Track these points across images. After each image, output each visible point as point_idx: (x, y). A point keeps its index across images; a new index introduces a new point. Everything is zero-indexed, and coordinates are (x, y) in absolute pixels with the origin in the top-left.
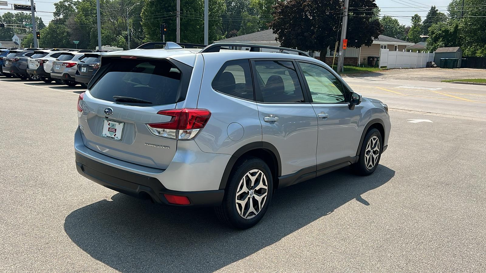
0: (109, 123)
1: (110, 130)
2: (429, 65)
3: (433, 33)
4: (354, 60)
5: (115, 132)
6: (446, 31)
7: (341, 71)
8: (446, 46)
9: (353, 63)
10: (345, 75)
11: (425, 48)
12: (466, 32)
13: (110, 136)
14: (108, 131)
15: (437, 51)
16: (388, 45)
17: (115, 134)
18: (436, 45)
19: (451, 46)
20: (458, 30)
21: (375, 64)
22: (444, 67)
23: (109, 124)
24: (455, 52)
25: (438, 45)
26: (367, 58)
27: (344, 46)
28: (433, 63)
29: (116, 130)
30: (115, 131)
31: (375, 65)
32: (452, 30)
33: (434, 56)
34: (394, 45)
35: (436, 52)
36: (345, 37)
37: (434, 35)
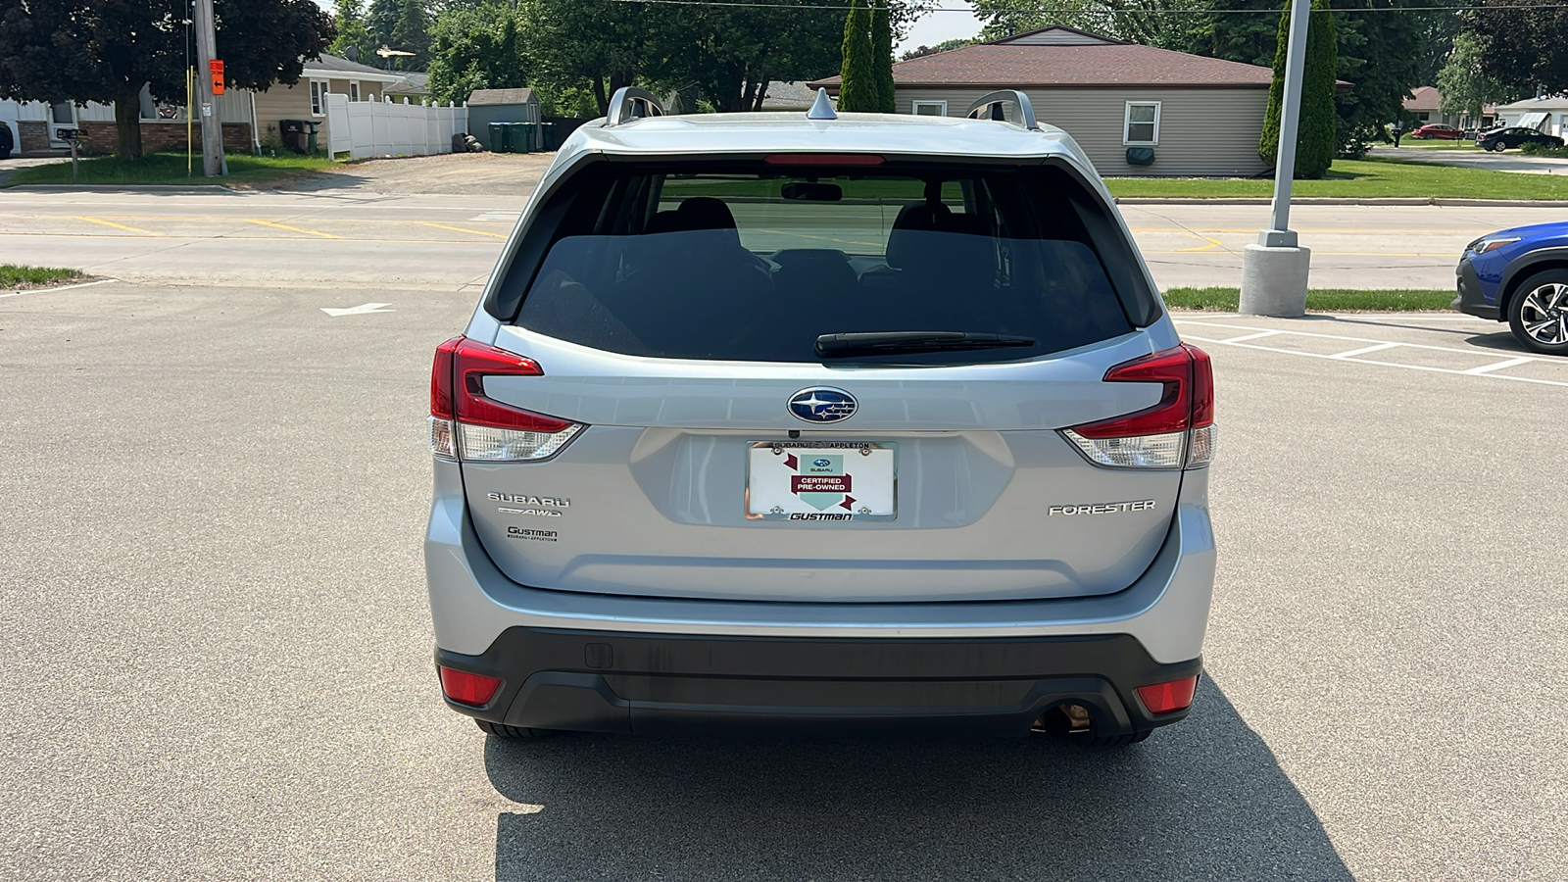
2: (459, 146)
3: (446, 44)
4: (236, 132)
6: (484, 40)
7: (221, 174)
8: (492, 86)
9: (235, 143)
10: (246, 187)
11: (428, 90)
12: (536, 44)
15: (472, 100)
16: (331, 80)
18: (463, 81)
19: (505, 86)
20: (517, 37)
21: (307, 145)
22: (503, 151)
24: (524, 104)
25: (470, 82)
26: (277, 125)
27: (216, 84)
28: (471, 138)
31: (309, 147)
32: (500, 36)
33: (466, 116)
34: (348, 81)
35: (469, 103)
36: (212, 53)
37: (451, 52)
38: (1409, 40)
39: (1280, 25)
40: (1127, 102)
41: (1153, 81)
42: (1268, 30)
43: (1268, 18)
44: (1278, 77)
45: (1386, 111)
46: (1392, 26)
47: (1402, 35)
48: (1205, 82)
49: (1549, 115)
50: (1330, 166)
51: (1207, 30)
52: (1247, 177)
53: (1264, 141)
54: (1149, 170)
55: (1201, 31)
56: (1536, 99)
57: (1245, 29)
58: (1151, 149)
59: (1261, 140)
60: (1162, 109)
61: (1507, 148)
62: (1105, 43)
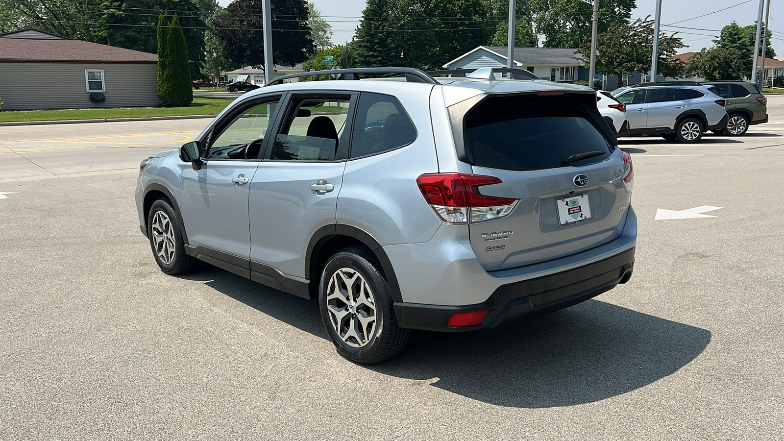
0: (567, 202)
1: (572, 212)
5: (581, 211)
13: (575, 220)
14: (569, 214)
17: (582, 214)
23: (567, 204)
29: (580, 207)
30: (579, 210)
38: (199, 42)
39: (157, 33)
40: (85, 70)
41: (97, 59)
42: (135, 35)
43: (134, 29)
44: (161, 58)
45: (195, 74)
46: (191, 35)
47: (196, 40)
48: (124, 60)
49: (249, 76)
50: (192, 100)
51: (104, 33)
52: (154, 107)
53: (159, 89)
54: (103, 104)
55: (101, 34)
56: (242, 69)
57: (123, 34)
58: (102, 94)
59: (158, 88)
60: (104, 74)
61: (239, 91)
62: (61, 38)
